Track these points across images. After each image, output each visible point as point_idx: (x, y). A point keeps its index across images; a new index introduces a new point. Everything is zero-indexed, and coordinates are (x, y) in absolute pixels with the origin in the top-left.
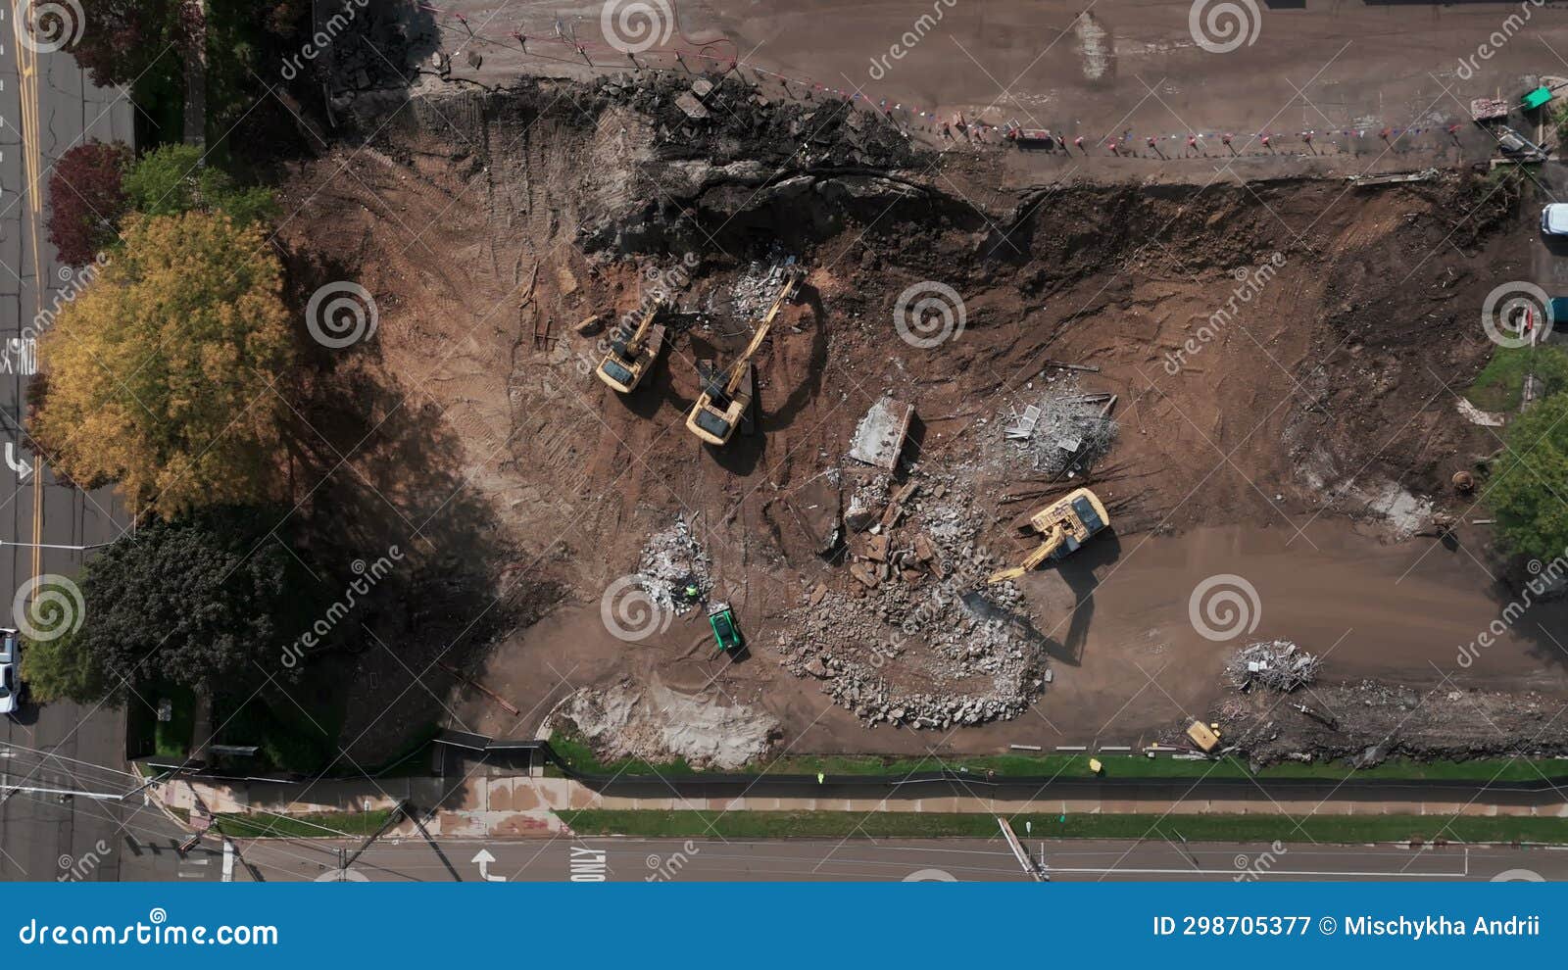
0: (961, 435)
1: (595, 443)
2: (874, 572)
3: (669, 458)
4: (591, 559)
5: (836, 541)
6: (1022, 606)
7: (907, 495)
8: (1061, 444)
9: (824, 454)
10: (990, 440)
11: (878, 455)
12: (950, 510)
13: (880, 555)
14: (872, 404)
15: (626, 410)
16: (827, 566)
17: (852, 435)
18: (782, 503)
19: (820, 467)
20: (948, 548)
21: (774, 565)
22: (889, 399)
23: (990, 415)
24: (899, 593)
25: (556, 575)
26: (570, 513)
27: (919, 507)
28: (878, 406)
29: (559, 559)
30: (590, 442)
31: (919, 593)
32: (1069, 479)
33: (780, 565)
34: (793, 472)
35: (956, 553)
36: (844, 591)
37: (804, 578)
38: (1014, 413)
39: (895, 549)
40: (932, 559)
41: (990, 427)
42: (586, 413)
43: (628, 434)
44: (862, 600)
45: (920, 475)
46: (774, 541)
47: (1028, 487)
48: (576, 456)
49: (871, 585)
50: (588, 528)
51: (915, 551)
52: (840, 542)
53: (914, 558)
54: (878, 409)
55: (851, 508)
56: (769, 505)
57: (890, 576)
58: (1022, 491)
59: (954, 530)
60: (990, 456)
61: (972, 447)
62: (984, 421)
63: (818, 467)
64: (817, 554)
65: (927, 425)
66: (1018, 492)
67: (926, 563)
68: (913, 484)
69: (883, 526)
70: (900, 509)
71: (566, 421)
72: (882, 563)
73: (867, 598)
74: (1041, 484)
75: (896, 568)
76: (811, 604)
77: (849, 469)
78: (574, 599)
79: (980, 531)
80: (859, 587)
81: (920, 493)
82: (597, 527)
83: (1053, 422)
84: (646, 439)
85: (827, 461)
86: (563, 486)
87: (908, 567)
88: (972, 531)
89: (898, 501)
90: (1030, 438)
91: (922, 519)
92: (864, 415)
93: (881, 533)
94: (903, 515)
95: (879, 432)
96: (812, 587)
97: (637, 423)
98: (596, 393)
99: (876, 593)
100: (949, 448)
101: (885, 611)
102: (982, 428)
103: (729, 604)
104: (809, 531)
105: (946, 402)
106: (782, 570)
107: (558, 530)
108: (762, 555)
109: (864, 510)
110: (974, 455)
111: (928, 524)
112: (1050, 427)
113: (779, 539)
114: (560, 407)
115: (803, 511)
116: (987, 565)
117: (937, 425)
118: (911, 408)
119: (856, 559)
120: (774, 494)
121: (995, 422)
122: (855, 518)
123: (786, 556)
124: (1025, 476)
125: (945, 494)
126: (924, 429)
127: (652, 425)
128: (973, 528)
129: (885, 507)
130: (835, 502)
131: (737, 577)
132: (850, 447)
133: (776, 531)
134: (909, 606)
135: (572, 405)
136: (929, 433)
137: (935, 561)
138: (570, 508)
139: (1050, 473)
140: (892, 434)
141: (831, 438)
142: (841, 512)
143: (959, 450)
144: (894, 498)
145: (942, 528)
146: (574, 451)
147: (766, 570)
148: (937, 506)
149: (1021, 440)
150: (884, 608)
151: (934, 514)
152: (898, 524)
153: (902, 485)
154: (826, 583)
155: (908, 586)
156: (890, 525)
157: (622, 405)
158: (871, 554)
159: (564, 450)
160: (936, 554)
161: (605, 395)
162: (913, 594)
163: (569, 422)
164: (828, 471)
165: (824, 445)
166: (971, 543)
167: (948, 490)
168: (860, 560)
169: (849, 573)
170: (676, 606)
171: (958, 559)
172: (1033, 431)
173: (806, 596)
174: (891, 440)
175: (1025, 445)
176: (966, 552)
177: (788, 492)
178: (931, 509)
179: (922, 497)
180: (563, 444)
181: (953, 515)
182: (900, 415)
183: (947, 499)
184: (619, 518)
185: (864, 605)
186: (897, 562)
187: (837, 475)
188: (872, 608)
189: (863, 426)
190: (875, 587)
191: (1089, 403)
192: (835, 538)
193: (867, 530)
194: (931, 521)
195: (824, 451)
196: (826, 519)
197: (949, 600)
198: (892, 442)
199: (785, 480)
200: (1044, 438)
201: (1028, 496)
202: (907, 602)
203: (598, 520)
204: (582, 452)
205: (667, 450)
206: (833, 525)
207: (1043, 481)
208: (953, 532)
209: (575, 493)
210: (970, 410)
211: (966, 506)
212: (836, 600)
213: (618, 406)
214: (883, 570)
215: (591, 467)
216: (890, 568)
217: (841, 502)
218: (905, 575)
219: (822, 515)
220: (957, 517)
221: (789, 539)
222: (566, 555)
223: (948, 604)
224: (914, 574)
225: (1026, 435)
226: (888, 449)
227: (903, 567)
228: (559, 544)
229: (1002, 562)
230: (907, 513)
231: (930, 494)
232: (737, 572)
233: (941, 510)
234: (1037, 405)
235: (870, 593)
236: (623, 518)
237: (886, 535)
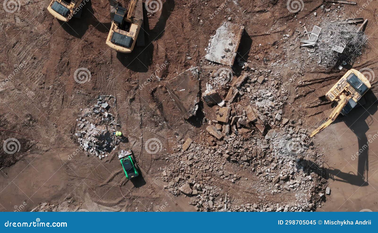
0: (274, 44)
1: (47, 54)
2: (221, 130)
3: (92, 62)
4: (45, 124)
5: (197, 111)
6: (312, 149)
7: (240, 82)
8: (334, 49)
9: (189, 58)
10: (292, 47)
11: (223, 57)
12: (268, 91)
13: (224, 119)
14: (218, 25)
15: (66, 32)
16: (193, 128)
17: (206, 46)
18: (163, 89)
19: (187, 65)
20: (266, 114)
21: (159, 127)
22: (229, 23)
23: (291, 32)
24: (237, 142)
25: (26, 134)
26: (33, 97)
27: (248, 90)
28: (222, 27)
29: (26, 125)
30: (44, 53)
31: (249, 142)
32: (340, 71)
33: (162, 127)
34: (170, 69)
35: (271, 117)
36: (202, 142)
37: (178, 135)
38: (306, 30)
39: (234, 115)
40: (256, 120)
41: (291, 39)
42: (41, 35)
43: (68, 47)
44: (213, 148)
45: (248, 69)
46: (158, 112)
47: (315, 76)
48: (36, 62)
49: (219, 138)
50: (44, 106)
51: (246, 116)
52: (199, 111)
53: (246, 120)
54: (222, 30)
55: (206, 91)
56: (155, 90)
57: (230, 132)
58: (311, 78)
59: (270, 103)
60: (292, 58)
61: (280, 52)
62: (288, 35)
63: (185, 66)
64: (185, 120)
65: (253, 38)
66: (308, 79)
67: (253, 123)
68: (245, 75)
69: (226, 102)
70: (236, 91)
71: (30, 40)
72: (226, 124)
73: (217, 146)
74: (323, 74)
75: (234, 127)
76: (183, 151)
77: (205, 67)
78: (37, 149)
79: (286, 103)
80: (212, 139)
81: (249, 81)
82: (49, 105)
83: (329, 35)
84: (78, 50)
85: (191, 62)
86: (29, 80)
87: (242, 126)
88: (281, 103)
89: (235, 86)
90: (316, 45)
91: (250, 97)
92: (214, 33)
93: (225, 105)
94: (238, 94)
95: (223, 43)
96: (183, 140)
97: (72, 42)
98: (47, 23)
99: (222, 142)
100: (267, 53)
101: (228, 154)
102: (287, 40)
103: (132, 151)
104: (179, 105)
105: (264, 24)
106: (164, 130)
107: (27, 107)
108: (151, 121)
109: (214, 91)
110: (282, 57)
111: (254, 100)
112: (326, 39)
113: (162, 111)
114: (25, 31)
115: (176, 93)
116: (290, 124)
117: (259, 39)
118: (242, 28)
119: (210, 122)
120: (158, 82)
121: (295, 36)
122: (208, 96)
123: (166, 121)
124: (313, 69)
125: (264, 81)
126: (251, 41)
127: (82, 41)
128: (282, 102)
129: (227, 90)
130: (196, 88)
131: (136, 135)
132: (206, 53)
133: (160, 107)
134: (242, 150)
135: (33, 30)
136: (254, 44)
137: (258, 122)
138: (33, 93)
139: (328, 67)
140: (231, 44)
141: (193, 48)
142: (200, 94)
143: (272, 54)
144: (233, 85)
145: (263, 102)
146: (35, 59)
147: (154, 130)
148: (259, 89)
149: (311, 47)
150: (227, 151)
151: (257, 93)
152: (235, 100)
153: (238, 76)
154: (192, 137)
155: (242, 138)
156: (230, 101)
157: (63, 30)
158: (219, 119)
159: (29, 58)
160: (259, 117)
161: (53, 24)
162: (245, 143)
163: (31, 41)
164: (191, 68)
165: (189, 52)
166: (280, 111)
167: (266, 79)
168: (212, 123)
169: (205, 132)
170: (99, 153)
171: (273, 121)
172: (317, 41)
173: (179, 146)
174: (231, 48)
175: (312, 50)
176: (278, 117)
177: (167, 82)
178: (256, 90)
179: (250, 83)
180: (28, 54)
181: (269, 94)
182: (236, 32)
183: (266, 84)
184: (63, 99)
185: (215, 150)
186: (235, 123)
187: (197, 71)
188: (220, 152)
189: (213, 40)
190: (222, 139)
191: (351, 24)
192: (196, 109)
193: (216, 104)
194: (256, 98)
195: (189, 56)
196: (190, 98)
197: (267, 146)
198: (231, 49)
199: (165, 74)
200: (323, 44)
201: (314, 82)
202: (241, 147)
203: (50, 101)
204: (40, 58)
205: (91, 57)
206: (195, 102)
207: (324, 72)
208: (269, 105)
209: (36, 85)
210: (279, 29)
211: (278, 88)
212: (198, 148)
213: (60, 29)
214: (226, 128)
215: (45, 68)
216: (230, 127)
217: (200, 87)
218: (240, 131)
219: (189, 95)
220: (272, 95)
221: (168, 110)
222: (31, 122)
223: (267, 149)
224: (246, 130)
225: (313, 43)
226: (229, 54)
227: (239, 126)
228: (27, 116)
229: (300, 122)
230: (241, 93)
231: (255, 82)
232: (136, 132)
233: (262, 91)
234: (319, 26)
235: (218, 143)
236: (64, 100)
237: (228, 107)
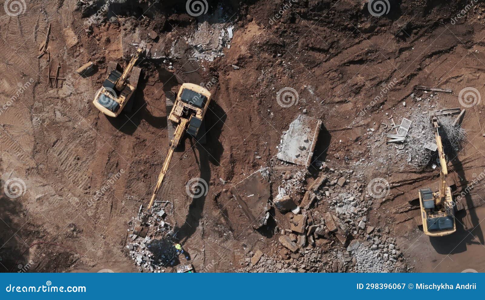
0: (357, 140)
1: (92, 153)
2: (296, 241)
3: (146, 163)
4: (91, 235)
5: (268, 220)
6: (401, 261)
7: (318, 186)
8: (426, 146)
9: (258, 157)
10: (377, 144)
11: (297, 156)
12: (350, 195)
13: (299, 229)
14: (292, 119)
15: (114, 129)
16: (263, 238)
17: (278, 143)
18: (229, 193)
19: (255, 166)
20: (348, 222)
21: (224, 238)
22: (304, 116)
23: (377, 126)
24: (314, 255)
25: (68, 247)
26: (77, 203)
27: (327, 193)
28: (296, 121)
29: (70, 236)
30: (89, 152)
31: (329, 255)
32: (433, 170)
33: (228, 238)
34: (236, 170)
35: (354, 225)
36: (274, 255)
37: (246, 246)
38: (394, 123)
39: (310, 225)
40: (337, 230)
41: (377, 134)
42: (86, 132)
43: (117, 144)
44: (287, 261)
45: (327, 170)
46: (223, 220)
47: (405, 176)
48: (80, 162)
49: (293, 250)
50: (90, 214)
51: (325, 225)
52: (271, 220)
53: (324, 230)
54: (296, 124)
55: (278, 196)
56: (219, 195)
57: (307, 244)
58: (400, 179)
59: (352, 209)
60: (377, 155)
61: (364, 149)
62: (373, 130)
63: (254, 166)
64: (254, 229)
65: (332, 134)
66: (397, 180)
67: (333, 233)
68: (323, 177)
69: (302, 208)
70: (313, 195)
71: (72, 138)
72: (301, 234)
73: (291, 259)
74: (414, 174)
75: (311, 238)
76: (251, 265)
77: (276, 167)
78: (82, 264)
79: (371, 209)
80: (285, 252)
81: (327, 184)
82: (96, 213)
83: (420, 130)
84: (129, 149)
85: (260, 162)
86: (72, 184)
87: (320, 237)
88: (365, 209)
89: (312, 189)
90: (405, 141)
91: (329, 202)
92: (286, 127)
93: (300, 213)
94: (316, 200)
95: (297, 140)
96: (251, 253)
97: (122, 139)
98: (93, 117)
99: (297, 256)
100: (348, 150)
101: (304, 268)
102: (371, 135)
103: (192, 266)
104: (248, 213)
105: (346, 117)
106: (229, 241)
107: (70, 216)
108: (215, 231)
109: (287, 197)
110: (366, 155)
111: (334, 205)
112: (417, 134)
113: (226, 219)
114: (67, 128)
115: (244, 199)
116: (376, 233)
117: (340, 134)
118: (320, 122)
119: (282, 232)
120: (222, 186)
121: (380, 130)
122: (281, 203)
123: (231, 230)
124: (402, 169)
125: (345, 183)
126: (329, 137)
127: (133, 139)
128: (366, 207)
129: (302, 194)
130: (267, 192)
131: (197, 247)
132: (277, 151)
133: (225, 213)
134: (321, 264)
135: (76, 126)
136: (333, 140)
137: (339, 232)
138: (77, 199)
139: (419, 166)
140: (307, 141)
141: (263, 146)
142: (271, 198)
143: (355, 152)
144: (310, 188)
145: (344, 208)
146: (78, 159)
147: (218, 241)
148: (340, 192)
149: (399, 143)
150: (303, 266)
151: (338, 198)
152: (312, 206)
153: (315, 178)
154: (262, 249)
155: (320, 250)
156: (307, 207)
157: (111, 126)
158: (293, 228)
159: (71, 158)
160: (339, 227)
161: (99, 118)
162: (324, 255)
163: (74, 139)
164: (261, 169)
165: (258, 150)
166: (364, 218)
167: (348, 181)
168: (285, 233)
169: (278, 242)
170: (154, 268)
171: (355, 229)
172: (407, 136)
173: (247, 259)
174: (306, 145)
175: (401, 147)
176: (361, 224)
177: (232, 185)
178: (336, 194)
179: (329, 186)
180: (70, 154)
181: (352, 199)
182: (312, 126)
183: (347, 187)
184: (112, 206)
185: (289, 264)
186: (312, 233)
187: (268, 172)
188: (295, 266)
189: (286, 136)
190: (297, 252)
191: (446, 115)
192: (267, 217)
193: (290, 211)
194: (336, 203)
195: (258, 155)
196: (260, 205)
197: (349, 260)
198: (307, 147)
199: (230, 176)
200: (414, 141)
201: (403, 183)
202: (319, 261)
203: (97, 208)
204: (84, 159)
205: (144, 156)
206: (266, 209)
207: (415, 172)
208: (352, 211)
209: (80, 190)
210: (362, 123)
211: (361, 191)
212: (269, 262)
213: (108, 126)
214: (302, 239)
215: (90, 170)
216: (307, 238)
217: (271, 192)
218: (318, 242)
219: (258, 201)
220: (354, 199)
221: (234, 218)
222: (75, 233)
223: (348, 262)
224: (325, 241)
225: (402, 139)
226: (304, 152)
227: (316, 237)
228: (70, 226)
229: (387, 230)
230: (318, 198)
231: (335, 184)
232: (197, 243)
233: (343, 195)
234: (409, 118)
235: (293, 256)
236: (114, 206)
237: (304, 215)
